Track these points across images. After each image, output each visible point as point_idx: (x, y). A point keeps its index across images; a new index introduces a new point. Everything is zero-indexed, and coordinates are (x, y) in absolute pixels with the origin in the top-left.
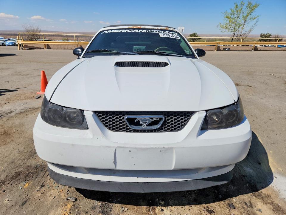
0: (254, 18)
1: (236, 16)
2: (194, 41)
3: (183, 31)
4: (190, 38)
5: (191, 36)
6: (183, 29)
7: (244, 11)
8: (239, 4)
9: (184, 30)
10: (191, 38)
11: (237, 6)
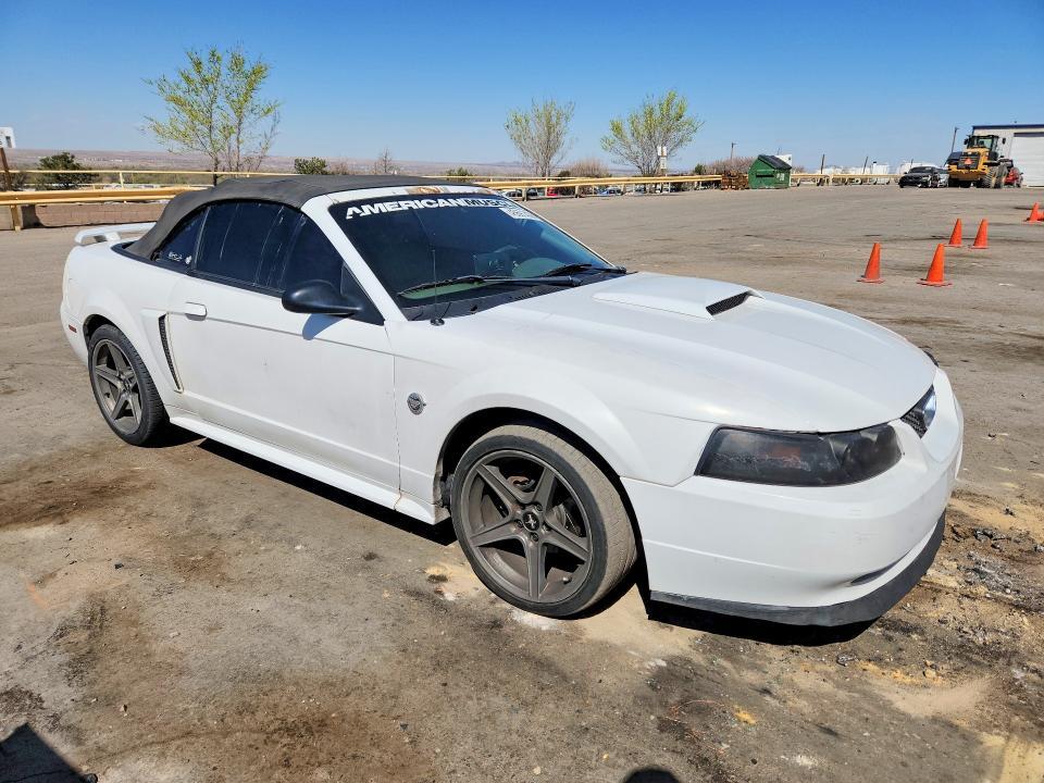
0: (269, 110)
1: (205, 97)
2: (67, 188)
3: (9, 144)
4: (46, 174)
5: (47, 164)
6: (8, 138)
7: (227, 84)
8: (205, 58)
9: (12, 141)
10: (49, 175)
11: (198, 64)
